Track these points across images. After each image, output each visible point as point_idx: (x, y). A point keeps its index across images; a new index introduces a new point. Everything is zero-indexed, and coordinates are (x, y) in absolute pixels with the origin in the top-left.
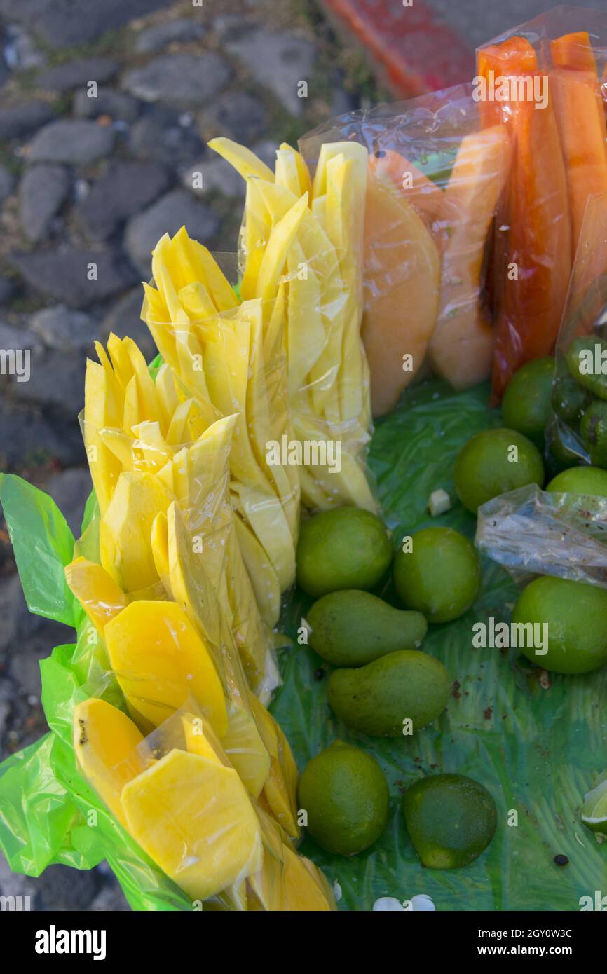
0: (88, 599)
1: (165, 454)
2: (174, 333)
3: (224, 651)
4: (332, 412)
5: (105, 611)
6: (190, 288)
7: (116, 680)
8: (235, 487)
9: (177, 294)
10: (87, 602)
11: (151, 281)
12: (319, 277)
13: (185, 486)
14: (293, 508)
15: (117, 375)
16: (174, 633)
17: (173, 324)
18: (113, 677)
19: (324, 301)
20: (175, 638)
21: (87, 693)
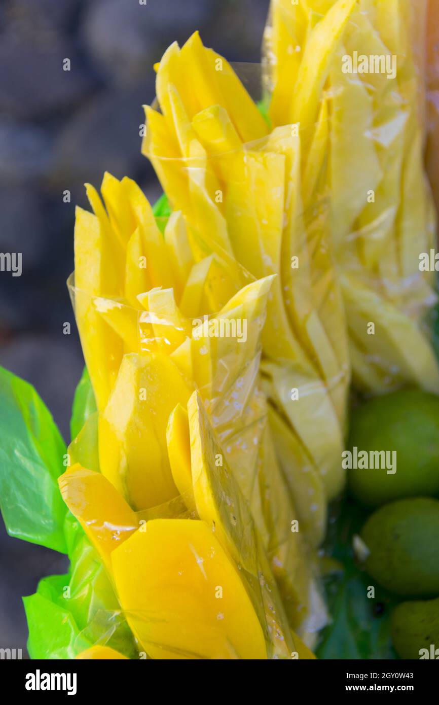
0: (90, 519)
1: (182, 329)
2: (187, 171)
3: (262, 582)
4: (389, 267)
5: (113, 533)
6: (207, 113)
7: (126, 622)
8: (268, 368)
9: (191, 120)
10: (89, 523)
11: (154, 104)
12: (370, 92)
13: (207, 368)
14: (341, 393)
15: (114, 227)
16: (200, 561)
17: (185, 159)
18: (122, 617)
19: (378, 122)
20: (202, 567)
21: (88, 638)
